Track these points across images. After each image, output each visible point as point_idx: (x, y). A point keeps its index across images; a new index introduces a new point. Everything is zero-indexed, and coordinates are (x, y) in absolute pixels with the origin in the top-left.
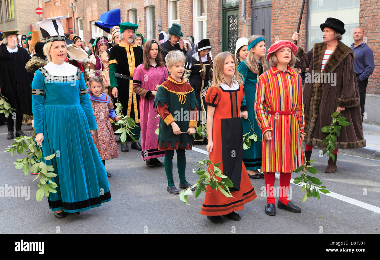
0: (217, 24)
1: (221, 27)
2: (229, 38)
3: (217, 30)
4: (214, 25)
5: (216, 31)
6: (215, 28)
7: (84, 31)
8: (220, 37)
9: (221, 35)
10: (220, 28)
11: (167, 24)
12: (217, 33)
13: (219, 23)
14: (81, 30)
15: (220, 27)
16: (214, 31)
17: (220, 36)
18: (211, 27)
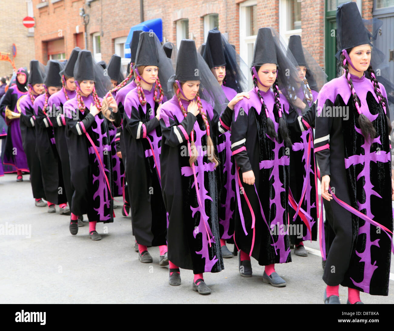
0: (318, 42)
1: (324, 48)
2: (337, 65)
3: (318, 53)
4: (313, 45)
5: (316, 54)
6: (314, 50)
7: (102, 54)
8: (322, 64)
9: (324, 60)
10: (322, 50)
11: (238, 43)
12: (318, 58)
13: (320, 42)
14: (97, 52)
15: (322, 48)
16: (313, 54)
17: (323, 62)
18: (308, 48)
